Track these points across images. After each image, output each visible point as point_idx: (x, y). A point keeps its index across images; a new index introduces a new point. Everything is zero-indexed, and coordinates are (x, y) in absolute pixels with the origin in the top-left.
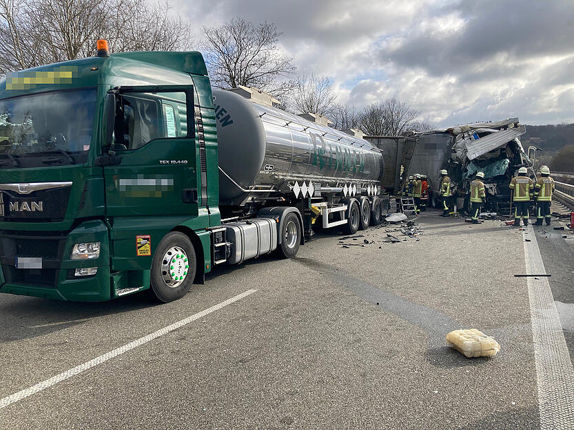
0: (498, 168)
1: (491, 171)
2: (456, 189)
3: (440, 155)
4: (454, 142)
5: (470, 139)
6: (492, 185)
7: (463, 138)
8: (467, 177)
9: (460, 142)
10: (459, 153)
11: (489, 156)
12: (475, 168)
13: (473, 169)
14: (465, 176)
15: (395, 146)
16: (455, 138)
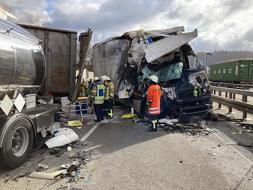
0: (173, 72)
1: (166, 75)
2: (132, 91)
3: (117, 60)
4: (130, 46)
5: (145, 43)
6: (170, 89)
7: (139, 42)
8: (142, 81)
9: (136, 46)
10: (135, 57)
11: (162, 61)
12: (150, 72)
13: (147, 72)
14: (141, 79)
15: (67, 43)
16: (131, 43)
